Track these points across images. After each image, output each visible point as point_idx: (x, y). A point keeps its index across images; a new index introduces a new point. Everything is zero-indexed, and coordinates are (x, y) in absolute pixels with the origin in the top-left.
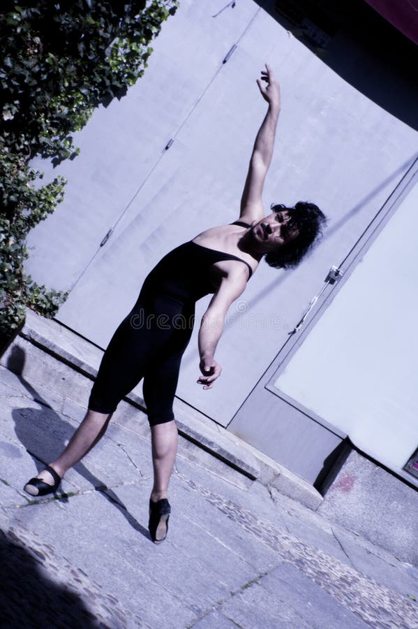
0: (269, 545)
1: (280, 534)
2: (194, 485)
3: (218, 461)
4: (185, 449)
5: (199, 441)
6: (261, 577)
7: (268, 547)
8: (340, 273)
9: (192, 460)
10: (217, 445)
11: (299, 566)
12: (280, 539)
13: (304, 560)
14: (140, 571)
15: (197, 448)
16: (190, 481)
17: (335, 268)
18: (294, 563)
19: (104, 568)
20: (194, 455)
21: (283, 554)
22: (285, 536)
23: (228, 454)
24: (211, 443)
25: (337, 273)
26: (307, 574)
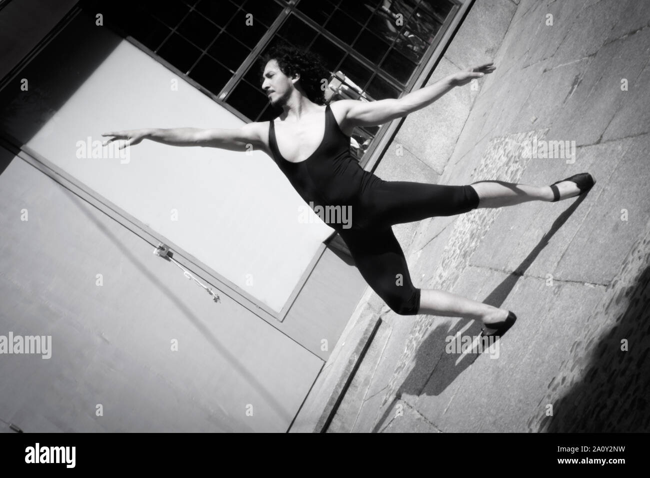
0: (454, 283)
1: (437, 282)
2: (400, 367)
3: (366, 356)
4: (359, 388)
5: (349, 374)
6: (497, 270)
7: (456, 283)
8: (162, 246)
9: (369, 381)
10: (351, 357)
11: (471, 253)
12: (443, 279)
13: (463, 253)
14: (530, 347)
15: (356, 377)
16: (396, 372)
17: (156, 251)
18: (468, 258)
19: (538, 372)
20: (363, 380)
21: (461, 270)
22: (438, 278)
23: (360, 344)
24: (350, 362)
25: (162, 248)
26: (478, 244)
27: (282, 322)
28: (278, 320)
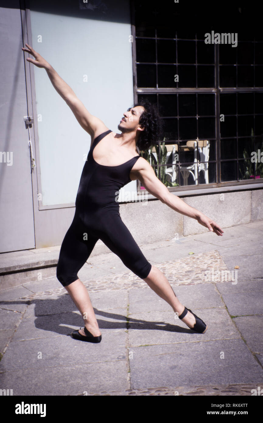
0: (114, 289)
1: (112, 279)
2: (49, 292)
3: (48, 269)
4: (27, 278)
5: (31, 267)
6: (128, 310)
7: (114, 291)
8: (31, 118)
9: (35, 280)
10: (41, 261)
11: (136, 287)
12: (115, 281)
13: (135, 282)
14: (77, 366)
15: (32, 272)
16: (45, 292)
17: (26, 117)
18: (133, 287)
19: (60, 383)
20: (33, 277)
21: (124, 288)
22: (114, 277)
23: (51, 261)
24: (38, 263)
25: (29, 119)
26: (144, 287)
27: (39, 210)
28: (39, 208)
